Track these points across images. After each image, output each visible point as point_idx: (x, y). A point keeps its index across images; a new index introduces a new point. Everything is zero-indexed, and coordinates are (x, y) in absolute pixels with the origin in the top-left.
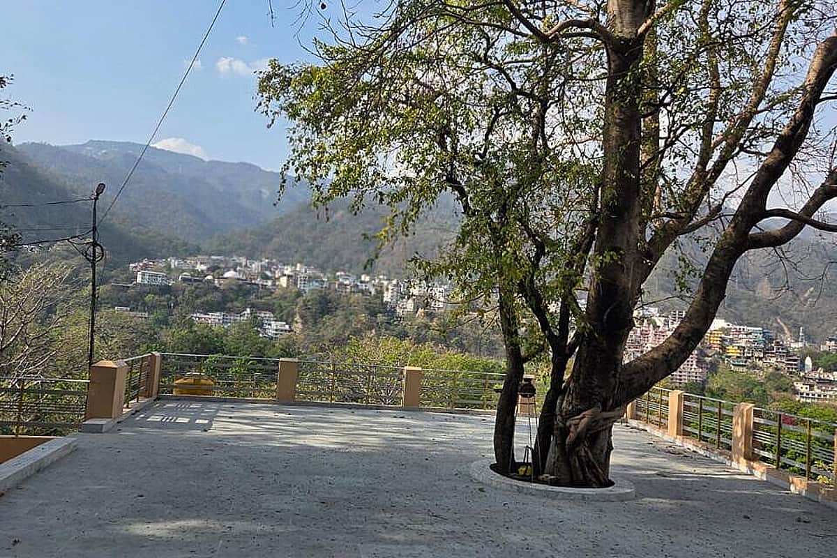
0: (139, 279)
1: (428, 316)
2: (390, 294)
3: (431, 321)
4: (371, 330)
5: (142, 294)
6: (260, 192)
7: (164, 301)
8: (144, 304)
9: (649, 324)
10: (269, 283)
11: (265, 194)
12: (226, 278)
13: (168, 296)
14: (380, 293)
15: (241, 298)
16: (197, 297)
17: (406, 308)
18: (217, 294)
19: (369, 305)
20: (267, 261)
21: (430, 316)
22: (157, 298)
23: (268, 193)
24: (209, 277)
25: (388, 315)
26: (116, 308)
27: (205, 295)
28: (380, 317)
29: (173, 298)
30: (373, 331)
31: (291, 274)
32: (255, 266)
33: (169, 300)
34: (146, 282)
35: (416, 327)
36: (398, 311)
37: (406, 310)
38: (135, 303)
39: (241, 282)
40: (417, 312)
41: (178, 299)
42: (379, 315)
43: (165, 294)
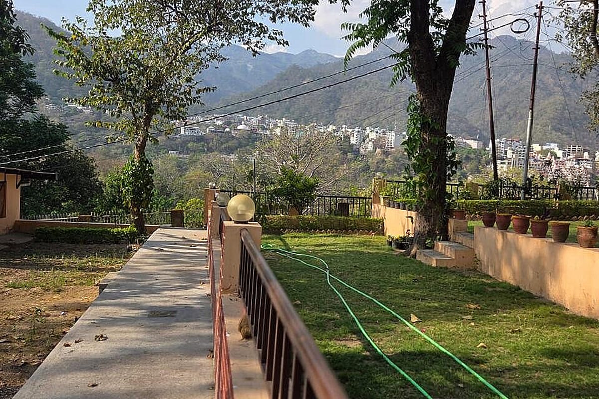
0: (182, 132)
1: (384, 153)
2: (355, 139)
3: (387, 157)
4: (343, 164)
5: (185, 142)
6: (246, 66)
7: (200, 147)
8: (188, 149)
9: (552, 156)
10: (268, 132)
11: (250, 67)
12: (240, 130)
13: (202, 143)
14: (347, 138)
15: (250, 143)
16: (222, 143)
17: (367, 148)
18: (235, 141)
19: (340, 147)
20: (261, 117)
21: (386, 153)
22: (195, 144)
23: (252, 67)
24: (228, 129)
25: (355, 154)
26: (170, 152)
27: (227, 142)
28: (350, 155)
29: (206, 144)
30: (345, 165)
31: (282, 126)
32: (254, 121)
33: (203, 146)
34: (187, 134)
35: (376, 162)
36: (361, 151)
37: (367, 150)
38: (182, 148)
39: (249, 132)
40: (375, 151)
41: (209, 145)
42: (348, 154)
43: (201, 142)
